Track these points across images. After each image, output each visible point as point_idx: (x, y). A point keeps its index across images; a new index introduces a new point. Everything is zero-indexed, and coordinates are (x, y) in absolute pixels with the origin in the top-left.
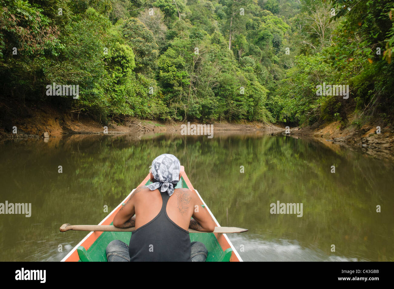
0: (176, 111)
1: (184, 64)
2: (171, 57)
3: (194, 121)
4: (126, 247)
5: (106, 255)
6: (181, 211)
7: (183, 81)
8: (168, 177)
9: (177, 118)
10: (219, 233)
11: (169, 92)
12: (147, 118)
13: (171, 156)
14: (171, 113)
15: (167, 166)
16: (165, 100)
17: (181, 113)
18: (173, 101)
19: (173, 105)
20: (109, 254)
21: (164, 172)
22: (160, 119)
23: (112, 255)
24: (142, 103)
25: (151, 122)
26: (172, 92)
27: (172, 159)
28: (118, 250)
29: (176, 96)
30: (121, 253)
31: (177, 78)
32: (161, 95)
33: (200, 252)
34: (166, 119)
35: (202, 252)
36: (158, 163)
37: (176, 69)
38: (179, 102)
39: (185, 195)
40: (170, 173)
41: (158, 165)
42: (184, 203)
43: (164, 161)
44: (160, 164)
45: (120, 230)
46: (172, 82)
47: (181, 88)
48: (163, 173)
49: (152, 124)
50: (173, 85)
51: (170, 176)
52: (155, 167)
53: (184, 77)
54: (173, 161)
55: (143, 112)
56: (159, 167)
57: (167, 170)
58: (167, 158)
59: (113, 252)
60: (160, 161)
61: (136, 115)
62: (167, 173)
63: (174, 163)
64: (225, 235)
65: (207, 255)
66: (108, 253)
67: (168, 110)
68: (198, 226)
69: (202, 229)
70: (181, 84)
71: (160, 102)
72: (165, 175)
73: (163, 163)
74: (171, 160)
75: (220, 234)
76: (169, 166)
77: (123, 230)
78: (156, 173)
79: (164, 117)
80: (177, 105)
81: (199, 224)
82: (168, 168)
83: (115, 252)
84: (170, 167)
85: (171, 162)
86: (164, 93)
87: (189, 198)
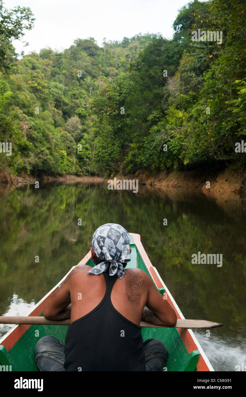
0: (85, 171)
1: (89, 148)
2: (83, 144)
3: (95, 175)
4: (61, 346)
5: (35, 357)
6: (131, 299)
7: (89, 156)
8: (116, 254)
9: (86, 174)
10: (182, 328)
11: (82, 161)
12: (71, 174)
13: (118, 227)
14: (82, 172)
15: (114, 241)
16: (80, 165)
17: (88, 171)
18: (84, 166)
19: (84, 167)
20: (39, 355)
21: (110, 249)
22: (77, 175)
23: (42, 357)
24: (69, 169)
25: (73, 176)
26: (83, 161)
27: (119, 230)
28: (49, 350)
29: (85, 163)
30: (54, 353)
31: (85, 155)
32: (78, 163)
33: (157, 353)
34: (80, 175)
35: (160, 354)
36: (101, 237)
37: (85, 150)
38: (87, 166)
39: (135, 278)
40: (118, 250)
41: (102, 239)
42: (134, 289)
43: (110, 234)
44: (104, 238)
45: (52, 322)
46: (83, 157)
47: (88, 160)
48: (110, 251)
49: (73, 177)
50: (83, 158)
51: (119, 254)
52: (99, 243)
53: (89, 154)
54: (121, 233)
55: (69, 172)
56: (104, 242)
57: (114, 246)
58: (113, 230)
59: (44, 352)
60: (105, 235)
61: (67, 174)
62: (114, 250)
63: (123, 236)
64: (190, 331)
65: (167, 357)
66: (37, 353)
67: (81, 170)
68: (154, 318)
69: (160, 323)
70: (87, 157)
71: (77, 166)
72: (113, 252)
73: (109, 237)
74: (119, 232)
75: (184, 330)
76: (117, 240)
77: (56, 322)
78: (99, 251)
79: (79, 174)
80: (85, 168)
81: (156, 315)
82: (116, 243)
83: (45, 352)
84: (118, 242)
85: (118, 234)
86: (79, 162)
87: (141, 281)
